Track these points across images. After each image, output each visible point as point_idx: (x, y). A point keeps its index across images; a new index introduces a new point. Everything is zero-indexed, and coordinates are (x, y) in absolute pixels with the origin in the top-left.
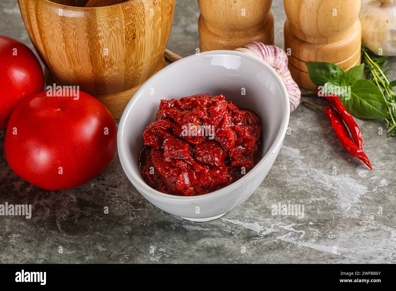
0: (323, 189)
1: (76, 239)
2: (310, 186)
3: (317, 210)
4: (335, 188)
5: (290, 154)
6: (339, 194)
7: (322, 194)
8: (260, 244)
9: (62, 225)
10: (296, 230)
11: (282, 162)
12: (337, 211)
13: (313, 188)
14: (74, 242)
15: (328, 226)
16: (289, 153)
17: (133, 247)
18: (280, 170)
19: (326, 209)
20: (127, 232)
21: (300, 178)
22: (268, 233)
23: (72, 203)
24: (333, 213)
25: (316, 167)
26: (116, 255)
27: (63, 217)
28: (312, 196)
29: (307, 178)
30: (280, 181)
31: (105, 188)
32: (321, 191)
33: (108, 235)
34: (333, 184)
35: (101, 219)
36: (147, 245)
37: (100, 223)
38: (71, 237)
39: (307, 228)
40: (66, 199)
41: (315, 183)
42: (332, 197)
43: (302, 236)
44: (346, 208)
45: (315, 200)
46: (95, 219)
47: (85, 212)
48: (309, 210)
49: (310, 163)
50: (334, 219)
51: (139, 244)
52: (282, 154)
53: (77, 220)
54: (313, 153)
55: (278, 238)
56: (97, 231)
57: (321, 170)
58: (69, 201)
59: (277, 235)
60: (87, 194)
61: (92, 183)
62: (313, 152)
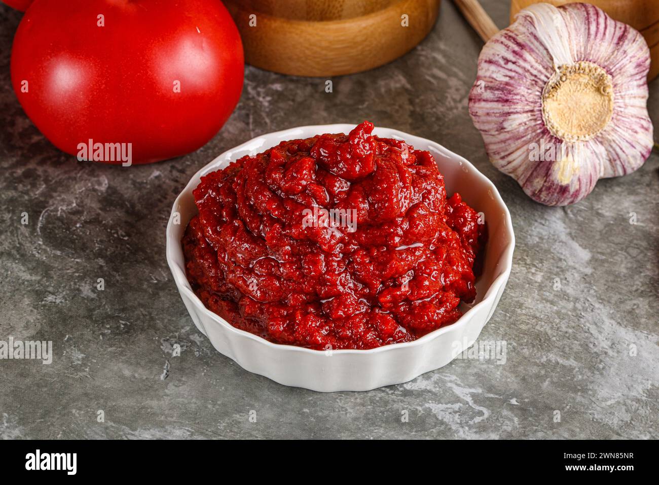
0: (587, 345)
1: (55, 256)
2: (564, 329)
3: (545, 380)
4: (610, 352)
5: (568, 256)
6: (610, 368)
7: (576, 353)
8: (386, 403)
9: (48, 222)
10: (475, 402)
11: (541, 265)
12: (583, 397)
13: (567, 335)
14: (46, 261)
15: (543, 419)
16: (566, 252)
17: (148, 312)
18: (526, 278)
19: (564, 385)
20: (156, 282)
21: (555, 308)
22: (417, 389)
23: (94, 190)
24: (573, 398)
25: (601, 299)
26: (106, 313)
27: (60, 208)
28: (555, 350)
29: (570, 313)
30: (512, 297)
31: (173, 188)
32: (579, 348)
33: (117, 272)
34: (613, 344)
35: (126, 238)
36: (174, 319)
37: (119, 246)
38: (48, 249)
39: (499, 408)
40: (89, 180)
41: (578, 327)
42: (592, 368)
43: (478, 419)
44: (606, 400)
45: (556, 360)
46: (116, 235)
47: (107, 215)
48: (531, 374)
49: (594, 287)
50: (566, 410)
51: (163, 311)
52: (552, 250)
53: (82, 224)
54: (615, 271)
55: (427, 405)
56: (102, 258)
57: (608, 308)
58: (92, 185)
59: (431, 399)
60: (132, 186)
61: (157, 170)
62: (616, 268)
